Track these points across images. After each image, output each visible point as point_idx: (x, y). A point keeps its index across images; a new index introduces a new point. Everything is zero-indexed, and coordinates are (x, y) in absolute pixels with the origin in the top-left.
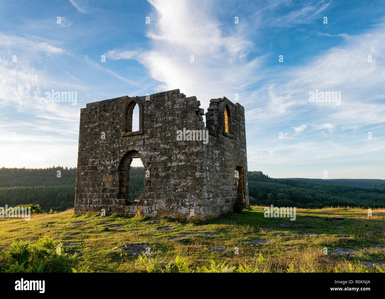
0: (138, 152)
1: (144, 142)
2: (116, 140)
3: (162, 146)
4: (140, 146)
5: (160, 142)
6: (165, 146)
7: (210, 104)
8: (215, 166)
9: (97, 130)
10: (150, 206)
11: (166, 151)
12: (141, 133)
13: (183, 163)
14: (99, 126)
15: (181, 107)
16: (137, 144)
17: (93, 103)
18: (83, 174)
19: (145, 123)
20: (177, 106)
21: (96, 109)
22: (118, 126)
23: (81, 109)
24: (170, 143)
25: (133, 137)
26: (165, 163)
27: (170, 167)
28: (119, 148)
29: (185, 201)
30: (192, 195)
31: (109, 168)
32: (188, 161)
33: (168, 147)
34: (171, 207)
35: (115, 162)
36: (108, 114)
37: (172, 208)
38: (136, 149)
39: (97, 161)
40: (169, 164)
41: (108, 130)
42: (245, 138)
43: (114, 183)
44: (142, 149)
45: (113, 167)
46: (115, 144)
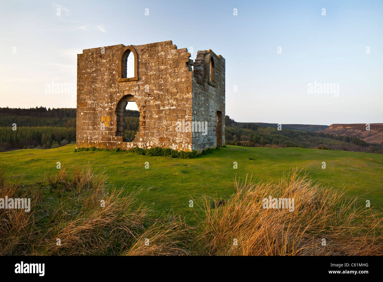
0: (133, 96)
1: (139, 88)
2: (113, 85)
3: (155, 92)
4: (135, 91)
5: (154, 88)
6: (159, 92)
7: (197, 56)
8: (201, 110)
9: (95, 75)
10: (145, 143)
11: (159, 96)
12: (137, 79)
13: (174, 107)
14: (95, 71)
15: (174, 57)
16: (132, 90)
17: (89, 50)
18: (83, 114)
19: (140, 70)
20: (170, 57)
21: (92, 54)
22: (114, 72)
23: (78, 55)
24: (162, 89)
25: (129, 82)
26: (158, 106)
27: (163, 110)
28: (116, 92)
29: (175, 139)
30: (182, 135)
31: (107, 109)
32: (179, 106)
33: (161, 93)
34: (163, 144)
35: (113, 104)
36: (105, 61)
37: (165, 145)
38: (132, 94)
39: (96, 103)
40: (162, 108)
41: (105, 75)
42: (225, 87)
43: (112, 123)
44: (137, 93)
45: (111, 109)
46: (112, 88)
